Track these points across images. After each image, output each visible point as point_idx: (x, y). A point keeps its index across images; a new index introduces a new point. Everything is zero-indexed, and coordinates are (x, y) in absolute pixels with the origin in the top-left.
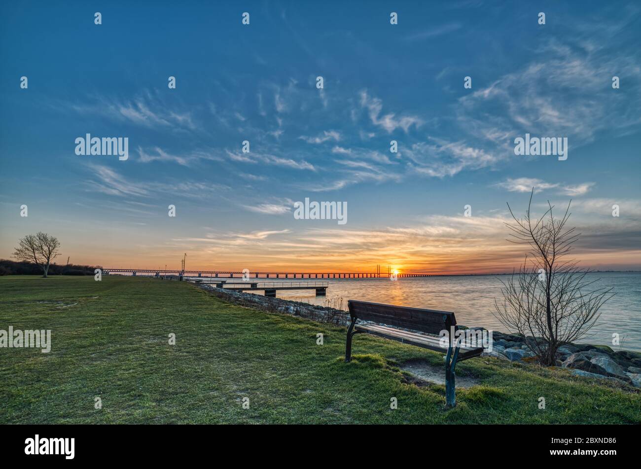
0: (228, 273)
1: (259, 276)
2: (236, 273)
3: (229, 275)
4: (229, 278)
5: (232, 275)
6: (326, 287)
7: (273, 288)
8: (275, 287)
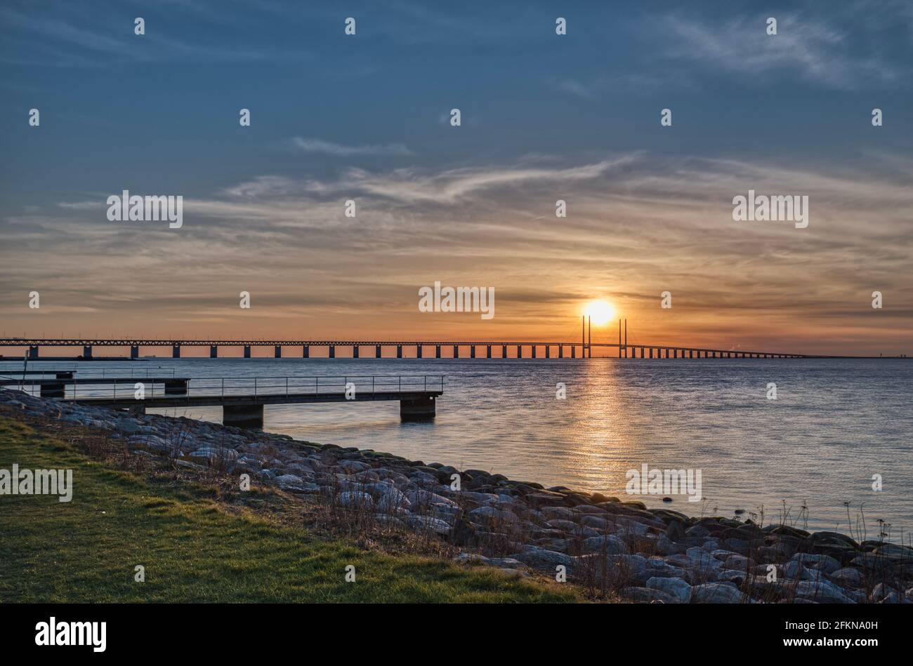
0: (73, 343)
1: (186, 352)
2: (102, 343)
3: (79, 351)
4: (80, 359)
5: (88, 351)
6: (436, 394)
7: (252, 398)
8: (260, 392)
